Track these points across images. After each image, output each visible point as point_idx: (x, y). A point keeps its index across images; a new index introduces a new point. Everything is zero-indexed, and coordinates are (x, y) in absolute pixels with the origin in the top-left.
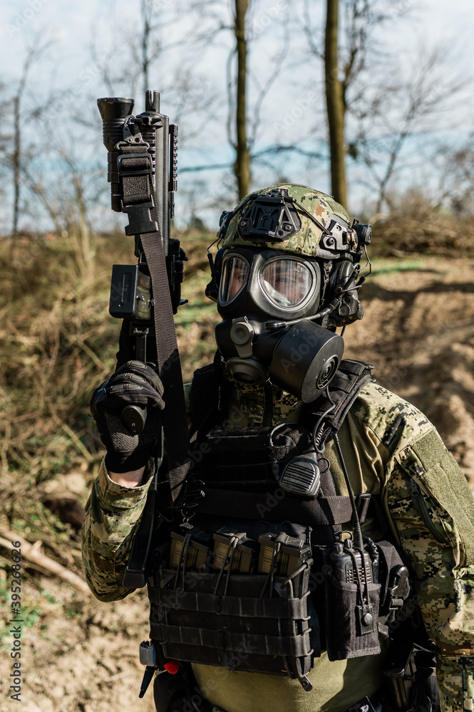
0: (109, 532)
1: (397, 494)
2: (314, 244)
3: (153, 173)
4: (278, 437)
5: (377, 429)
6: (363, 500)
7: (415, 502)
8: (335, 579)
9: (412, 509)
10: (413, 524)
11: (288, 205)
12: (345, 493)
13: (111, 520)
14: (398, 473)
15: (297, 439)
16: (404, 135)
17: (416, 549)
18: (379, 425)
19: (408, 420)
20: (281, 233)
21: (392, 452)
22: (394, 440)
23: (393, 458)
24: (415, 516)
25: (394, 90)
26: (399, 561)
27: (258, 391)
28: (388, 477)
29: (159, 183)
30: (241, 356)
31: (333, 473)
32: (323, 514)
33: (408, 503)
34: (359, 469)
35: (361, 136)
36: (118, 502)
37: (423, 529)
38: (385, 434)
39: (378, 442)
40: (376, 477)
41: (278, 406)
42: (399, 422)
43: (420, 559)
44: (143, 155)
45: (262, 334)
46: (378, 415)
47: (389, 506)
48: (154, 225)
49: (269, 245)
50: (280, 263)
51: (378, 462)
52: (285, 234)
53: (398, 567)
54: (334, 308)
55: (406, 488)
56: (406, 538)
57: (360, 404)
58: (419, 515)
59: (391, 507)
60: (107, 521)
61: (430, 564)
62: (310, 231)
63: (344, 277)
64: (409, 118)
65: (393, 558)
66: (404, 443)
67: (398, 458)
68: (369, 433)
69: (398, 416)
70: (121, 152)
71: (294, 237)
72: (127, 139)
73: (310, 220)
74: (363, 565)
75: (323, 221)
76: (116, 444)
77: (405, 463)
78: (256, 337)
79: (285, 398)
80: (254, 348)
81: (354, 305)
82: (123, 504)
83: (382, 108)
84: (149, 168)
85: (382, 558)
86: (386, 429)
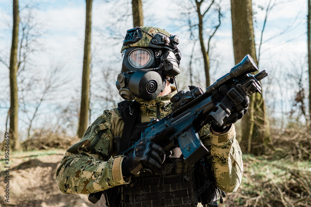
2: (148, 42)
16: (42, 100)
27: (154, 107)
30: (121, 87)
41: (162, 112)
52: (136, 40)
62: (146, 38)
64: (44, 93)
71: (140, 41)
73: (147, 34)
81: (171, 66)
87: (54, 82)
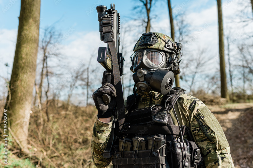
0: (99, 139)
1: (195, 126)
2: (163, 46)
3: (113, 26)
4: (154, 108)
5: (187, 105)
6: (183, 127)
7: (201, 128)
8: (174, 151)
9: (200, 131)
10: (201, 136)
11: (154, 35)
12: (177, 125)
13: (99, 135)
14: (195, 119)
15: (160, 109)
16: (196, 73)
17: (203, 145)
18: (187, 104)
19: (197, 102)
20: (152, 43)
21: (192, 112)
22: (193, 108)
23: (193, 113)
24: (202, 133)
25: (192, 61)
26: (197, 147)
27: (147, 96)
28: (191, 120)
29: (114, 30)
30: (141, 81)
31: (173, 119)
32: (169, 131)
33: (199, 129)
34: (181, 117)
35: (184, 73)
36: (101, 128)
37: (205, 138)
38: (190, 106)
39: (188, 109)
40: (187, 120)
41: (154, 101)
42: (194, 102)
43: (204, 148)
44: (109, 20)
45: (147, 74)
46: (187, 101)
47: (193, 130)
48: (113, 39)
49: (148, 47)
50: (152, 53)
51: (188, 115)
52: (153, 43)
53: (196, 149)
54: (171, 68)
55: (198, 124)
56: (199, 142)
57: (181, 99)
58: (203, 132)
59: (193, 131)
60: (98, 135)
61: (208, 149)
62: (161, 42)
63: (173, 58)
64: (197, 68)
65: (195, 146)
66: (196, 109)
67: (194, 114)
68: (184, 106)
69: (194, 101)
70: (102, 20)
71: (156, 44)
72: (105, 16)
73: (161, 39)
74: (184, 147)
75: (165, 40)
76: (101, 108)
77: (197, 115)
78: (145, 75)
79: (156, 98)
80: (145, 78)
81: (177, 67)
82: (103, 129)
83: (189, 65)
84: (111, 24)
85: (191, 146)
86: (190, 105)
87: (202, 60)
